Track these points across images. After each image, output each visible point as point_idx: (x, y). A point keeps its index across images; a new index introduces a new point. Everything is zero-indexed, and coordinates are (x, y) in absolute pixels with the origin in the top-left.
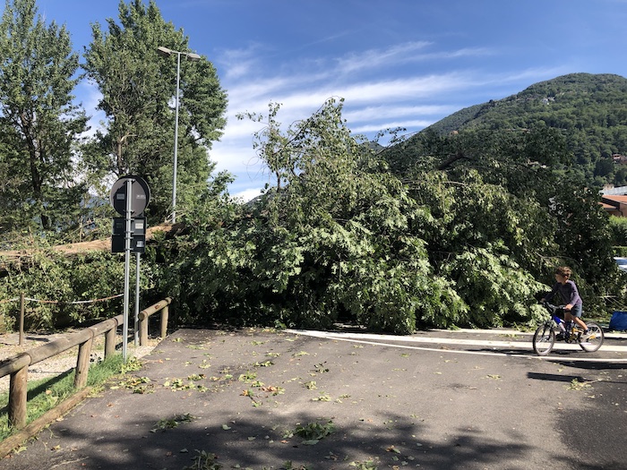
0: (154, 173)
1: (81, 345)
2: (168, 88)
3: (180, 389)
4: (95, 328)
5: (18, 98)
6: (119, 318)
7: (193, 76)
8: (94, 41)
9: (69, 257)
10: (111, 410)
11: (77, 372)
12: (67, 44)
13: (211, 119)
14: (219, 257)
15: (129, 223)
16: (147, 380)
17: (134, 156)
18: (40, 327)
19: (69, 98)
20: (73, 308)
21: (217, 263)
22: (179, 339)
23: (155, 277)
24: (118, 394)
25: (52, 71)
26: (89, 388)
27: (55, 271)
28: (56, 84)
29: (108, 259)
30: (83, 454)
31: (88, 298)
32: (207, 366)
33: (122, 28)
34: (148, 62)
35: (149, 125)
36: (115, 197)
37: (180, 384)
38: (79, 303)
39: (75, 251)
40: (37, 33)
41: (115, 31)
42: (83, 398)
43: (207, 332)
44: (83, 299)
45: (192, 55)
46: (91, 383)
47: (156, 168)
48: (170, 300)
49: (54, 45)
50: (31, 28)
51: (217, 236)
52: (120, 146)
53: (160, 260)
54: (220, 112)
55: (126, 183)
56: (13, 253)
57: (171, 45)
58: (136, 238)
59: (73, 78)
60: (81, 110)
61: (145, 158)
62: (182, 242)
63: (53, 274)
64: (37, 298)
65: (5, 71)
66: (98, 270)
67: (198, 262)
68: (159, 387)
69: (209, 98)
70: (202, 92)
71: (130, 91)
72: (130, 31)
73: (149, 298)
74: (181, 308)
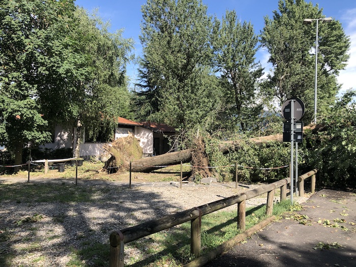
0: (301, 95)
1: (269, 192)
2: (309, 43)
3: (328, 226)
4: (276, 184)
5: (230, 64)
6: (288, 179)
7: (326, 32)
8: (265, 26)
9: (257, 144)
10: (288, 231)
11: (267, 207)
12: (251, 31)
13: (339, 57)
14: (350, 145)
15: (292, 126)
16: (307, 217)
17: (289, 86)
18: (245, 180)
19: (253, 59)
20: (260, 172)
21: (349, 149)
22: (324, 195)
23: (306, 156)
24: (290, 222)
25: (245, 47)
26: (274, 216)
27: (251, 152)
28: (247, 54)
29: (278, 145)
30: (276, 252)
31: (268, 167)
32: (346, 215)
33: (281, 14)
34: (296, 30)
35: (298, 67)
36: (284, 111)
37: (329, 223)
38: (263, 169)
39: (260, 141)
40: (238, 29)
41: (277, 17)
42: (271, 221)
43: (343, 193)
44: (265, 167)
45: (326, 19)
46: (275, 214)
47: (302, 92)
48: (316, 171)
49: (246, 33)
50: (234, 28)
51: (349, 132)
52: (281, 81)
53: (309, 146)
54: (345, 50)
55: (290, 102)
56: (231, 142)
57: (311, 16)
58: (297, 134)
59: (255, 48)
60: (259, 64)
61: (295, 87)
62: (323, 136)
63: (250, 153)
64: (243, 165)
65: (224, 52)
66: (273, 152)
67: (335, 148)
68: (315, 223)
69: (337, 44)
70: (332, 41)
71: (285, 50)
72: (285, 15)
73: (303, 169)
74: (323, 176)
